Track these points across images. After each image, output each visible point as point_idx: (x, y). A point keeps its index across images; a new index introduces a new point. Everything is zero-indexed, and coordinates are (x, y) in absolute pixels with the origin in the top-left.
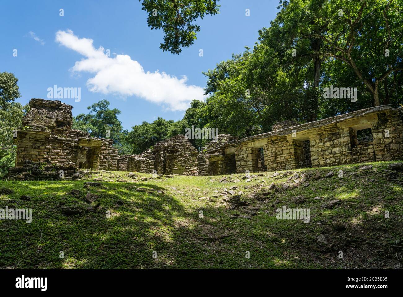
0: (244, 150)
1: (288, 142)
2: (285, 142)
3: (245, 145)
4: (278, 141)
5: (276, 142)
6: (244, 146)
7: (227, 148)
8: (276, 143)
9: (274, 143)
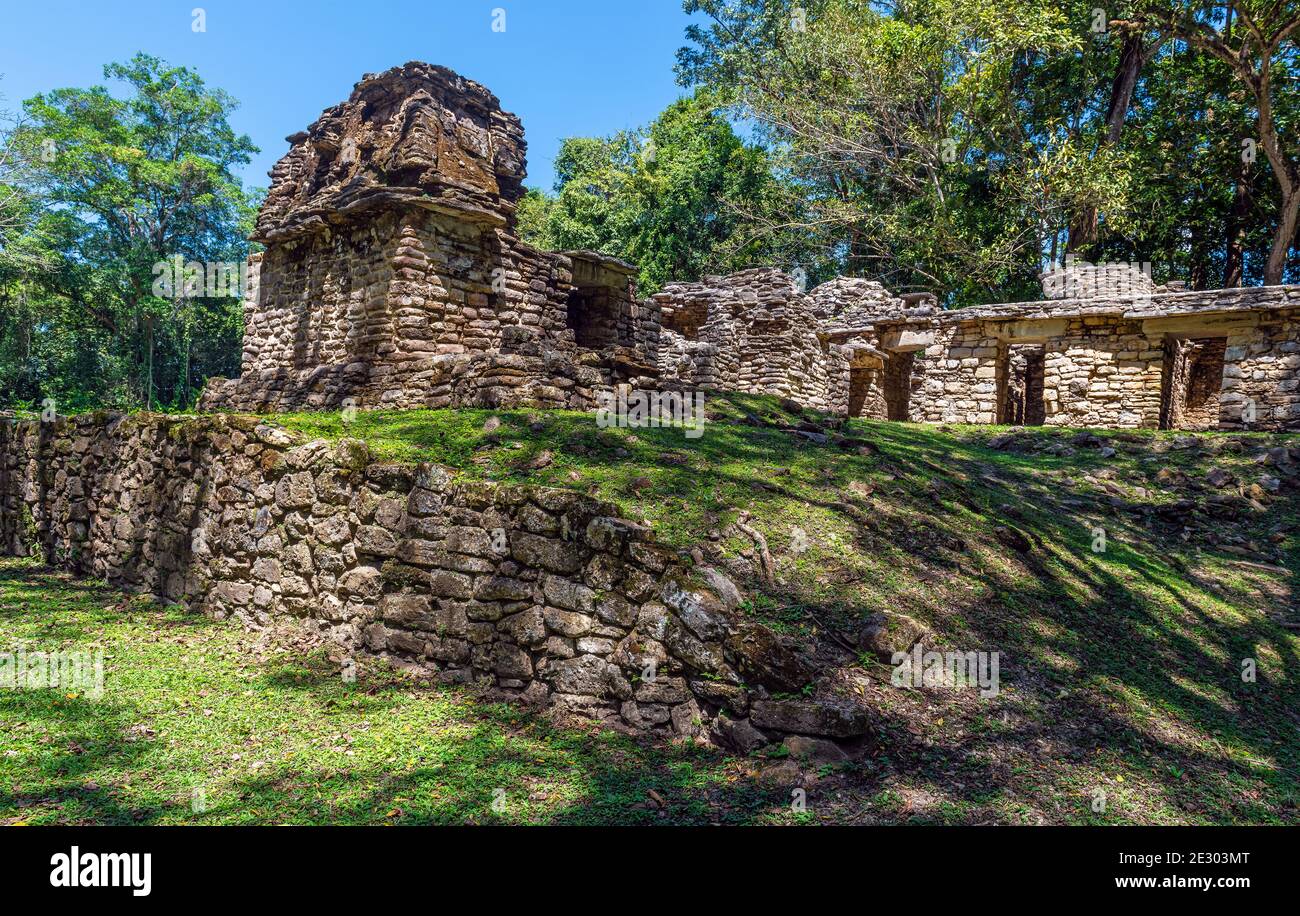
0: (964, 345)
1: (1144, 337)
2: (1135, 336)
3: (973, 330)
4: (1107, 332)
5: (1102, 332)
6: (968, 330)
7: (893, 329)
8: (1097, 336)
9: (1090, 335)
